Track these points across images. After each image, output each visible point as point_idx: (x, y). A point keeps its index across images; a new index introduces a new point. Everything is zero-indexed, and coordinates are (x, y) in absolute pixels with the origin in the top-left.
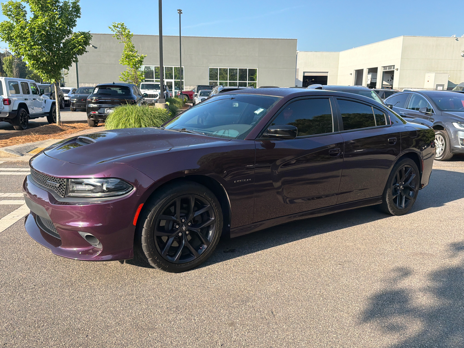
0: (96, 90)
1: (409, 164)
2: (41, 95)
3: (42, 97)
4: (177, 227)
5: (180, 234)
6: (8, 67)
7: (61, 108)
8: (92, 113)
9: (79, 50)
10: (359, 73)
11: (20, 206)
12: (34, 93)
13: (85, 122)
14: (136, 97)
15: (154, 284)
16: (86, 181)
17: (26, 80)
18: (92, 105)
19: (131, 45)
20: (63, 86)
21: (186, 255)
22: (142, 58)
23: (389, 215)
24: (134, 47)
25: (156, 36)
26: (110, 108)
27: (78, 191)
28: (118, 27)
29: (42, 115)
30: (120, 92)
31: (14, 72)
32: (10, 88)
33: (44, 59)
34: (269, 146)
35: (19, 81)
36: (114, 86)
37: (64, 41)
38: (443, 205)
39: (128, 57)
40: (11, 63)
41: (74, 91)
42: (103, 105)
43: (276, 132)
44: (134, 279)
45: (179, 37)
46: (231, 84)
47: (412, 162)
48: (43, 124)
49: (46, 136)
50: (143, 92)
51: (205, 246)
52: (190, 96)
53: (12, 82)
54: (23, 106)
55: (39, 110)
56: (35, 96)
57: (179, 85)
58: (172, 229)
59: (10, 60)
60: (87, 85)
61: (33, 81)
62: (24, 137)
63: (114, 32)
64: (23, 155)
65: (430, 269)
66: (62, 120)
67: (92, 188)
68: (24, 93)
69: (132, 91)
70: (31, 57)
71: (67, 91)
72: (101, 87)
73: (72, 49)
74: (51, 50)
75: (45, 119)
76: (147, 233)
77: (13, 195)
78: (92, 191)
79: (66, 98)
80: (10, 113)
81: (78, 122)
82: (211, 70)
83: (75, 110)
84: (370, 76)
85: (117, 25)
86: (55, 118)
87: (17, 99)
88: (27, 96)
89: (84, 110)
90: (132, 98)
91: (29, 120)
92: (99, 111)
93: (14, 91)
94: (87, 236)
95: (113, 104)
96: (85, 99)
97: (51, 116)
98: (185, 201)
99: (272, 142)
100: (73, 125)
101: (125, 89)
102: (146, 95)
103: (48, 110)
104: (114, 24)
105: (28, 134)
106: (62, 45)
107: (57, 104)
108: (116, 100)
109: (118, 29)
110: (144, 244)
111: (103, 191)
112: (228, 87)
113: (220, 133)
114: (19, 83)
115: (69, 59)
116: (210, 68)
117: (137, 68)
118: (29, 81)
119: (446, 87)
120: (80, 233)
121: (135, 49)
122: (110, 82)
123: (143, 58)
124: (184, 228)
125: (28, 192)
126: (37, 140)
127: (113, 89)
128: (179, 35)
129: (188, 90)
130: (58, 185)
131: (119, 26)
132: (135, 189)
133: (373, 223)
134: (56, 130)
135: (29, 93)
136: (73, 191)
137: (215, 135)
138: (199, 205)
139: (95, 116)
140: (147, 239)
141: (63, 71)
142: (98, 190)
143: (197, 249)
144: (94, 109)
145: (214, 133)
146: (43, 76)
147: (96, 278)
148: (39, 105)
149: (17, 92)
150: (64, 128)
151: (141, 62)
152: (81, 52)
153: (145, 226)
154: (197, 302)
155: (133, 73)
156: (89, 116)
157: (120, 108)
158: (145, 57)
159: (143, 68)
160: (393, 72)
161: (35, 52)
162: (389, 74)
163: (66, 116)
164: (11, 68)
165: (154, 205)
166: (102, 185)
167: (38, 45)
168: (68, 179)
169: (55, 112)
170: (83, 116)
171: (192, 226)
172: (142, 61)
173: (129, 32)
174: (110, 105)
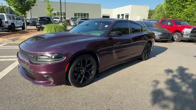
0: (39, 19)
1: (149, 44)
2: (19, 20)
3: (19, 21)
4: (81, 71)
5: (82, 73)
7: (27, 25)
8: (38, 26)
9: (32, 5)
10: (119, 16)
11: (15, 61)
12: (17, 19)
13: (35, 29)
14: (52, 21)
15: (74, 93)
16: (45, 55)
17: (13, 15)
18: (38, 24)
19: (49, 4)
20: (26, 17)
21: (84, 80)
22: (53, 9)
23: (143, 60)
26: (44, 25)
27: (42, 59)
29: (20, 27)
30: (47, 20)
31: (9, 12)
32: (7, 18)
33: (20, 7)
34: (111, 39)
35: (11, 15)
36: (45, 17)
37: (26, 1)
38: (155, 56)
39: (48, 8)
40: (7, 9)
41: (30, 19)
42: (42, 24)
43: (113, 34)
44: (65, 91)
46: (84, 18)
47: (150, 44)
48: (20, 30)
49: (22, 34)
50: (54, 20)
51: (91, 77)
52: (68, 21)
53: (8, 15)
54: (13, 24)
55: (19, 25)
56: (17, 21)
57: (65, 18)
58: (79, 72)
60: (34, 17)
61: (16, 15)
62: (14, 35)
64: (14, 41)
65: (164, 80)
66: (27, 29)
67: (48, 57)
68: (13, 19)
69: (51, 19)
70: (15, 7)
71: (28, 19)
72: (40, 18)
73: (30, 4)
74: (22, 4)
75: (21, 28)
76: (71, 74)
77: (12, 56)
78: (48, 59)
79: (28, 22)
80: (8, 26)
81: (33, 29)
82: (75, 13)
83: (31, 26)
84: (122, 17)
86: (25, 28)
87: (10, 22)
88: (14, 20)
89: (35, 26)
90: (51, 22)
91: (16, 29)
92: (40, 26)
93: (9, 19)
94: (47, 77)
95: (45, 24)
96: (35, 22)
97: (23, 28)
98: (84, 61)
99: (112, 37)
100: (31, 30)
101: (49, 19)
102: (56, 21)
103: (22, 25)
105: (16, 33)
106: (26, 3)
107: (25, 23)
108: (46, 22)
110: (69, 79)
111: (53, 59)
112: (83, 18)
113: (93, 34)
114: (11, 16)
115: (29, 8)
117: (51, 12)
118: (15, 15)
119: (143, 20)
120: (44, 75)
121: (50, 6)
122: (44, 16)
124: (83, 71)
125: (19, 58)
126: (19, 36)
127: (44, 19)
128: (65, 2)
129: (68, 19)
130: (33, 56)
132: (65, 57)
133: (139, 63)
134: (25, 32)
135: (15, 19)
136: (40, 59)
137: (92, 35)
138: (89, 62)
139: (39, 27)
140: (70, 76)
141: (27, 12)
142: (50, 58)
143: (88, 78)
144: (38, 25)
145: (91, 34)
146: (20, 14)
147: (50, 91)
148: (19, 24)
149: (10, 19)
150: (28, 32)
151: (52, 10)
152: (33, 5)
153: (70, 72)
154: (93, 100)
155: (50, 14)
156: (37, 28)
157: (48, 25)
159: (53, 12)
160: (128, 16)
161: (16, 5)
162: (127, 16)
163: (29, 27)
165: (73, 63)
166: (52, 56)
167: (17, 2)
168: (37, 54)
169: (25, 26)
170: (35, 27)
171: (86, 70)
174: (44, 24)
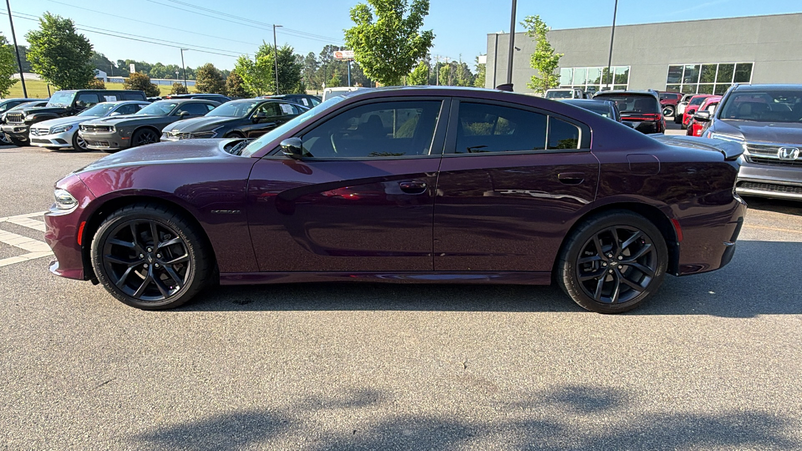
6: (443, 78)
19: (545, 43)
24: (549, 45)
25: (596, 28)
28: (531, 21)
39: (538, 59)
45: (612, 28)
59: (446, 70)
63: (526, 28)
82: (671, 68)
85: (530, 19)
104: (526, 19)
109: (531, 24)
116: (670, 67)
121: (551, 48)
123: (558, 59)
128: (612, 25)
131: (534, 20)
158: (561, 56)
164: (446, 79)
172: (555, 63)
173: (545, 26)
